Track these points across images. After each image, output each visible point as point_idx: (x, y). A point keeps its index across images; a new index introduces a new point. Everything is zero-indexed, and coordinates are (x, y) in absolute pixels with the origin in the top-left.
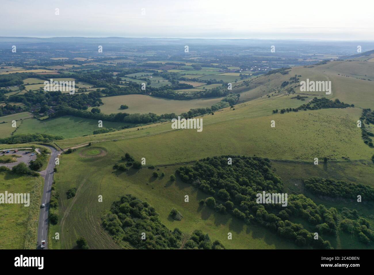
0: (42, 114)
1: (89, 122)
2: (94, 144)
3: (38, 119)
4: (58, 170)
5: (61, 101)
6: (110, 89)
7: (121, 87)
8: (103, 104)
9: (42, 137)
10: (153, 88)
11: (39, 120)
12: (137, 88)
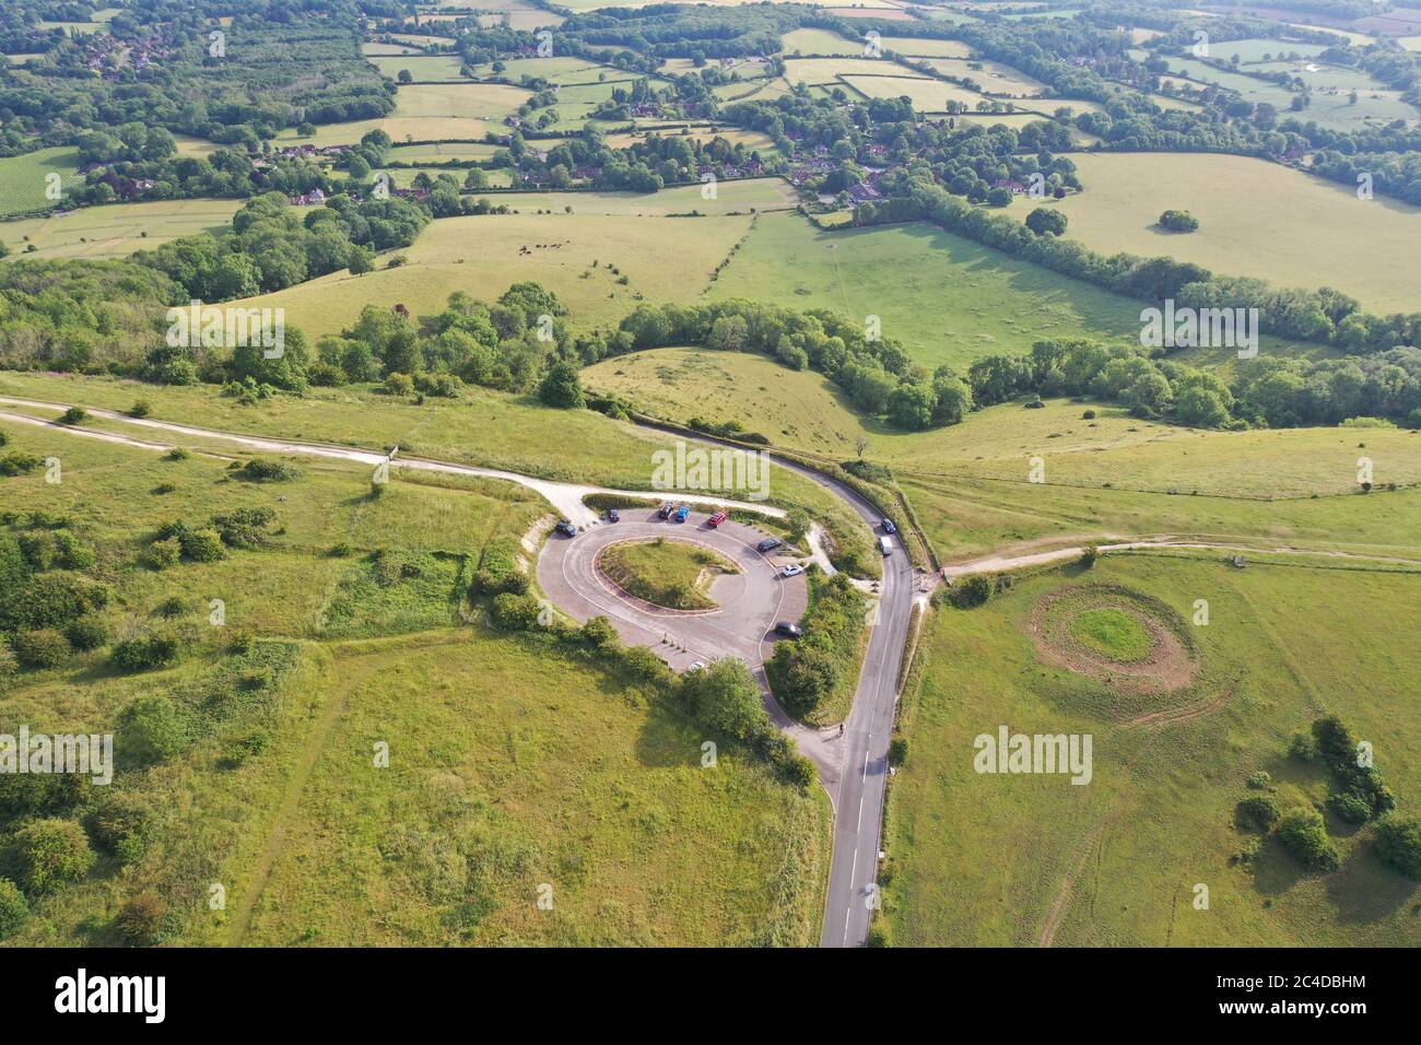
0: (828, 200)
1: (1012, 275)
2: (1111, 561)
3: (811, 219)
4: (912, 751)
5: (907, 151)
6: (1117, 113)
7: (1168, 111)
8: (1079, 189)
9: (821, 331)
10: (1323, 132)
11: (815, 223)
12: (1242, 123)
